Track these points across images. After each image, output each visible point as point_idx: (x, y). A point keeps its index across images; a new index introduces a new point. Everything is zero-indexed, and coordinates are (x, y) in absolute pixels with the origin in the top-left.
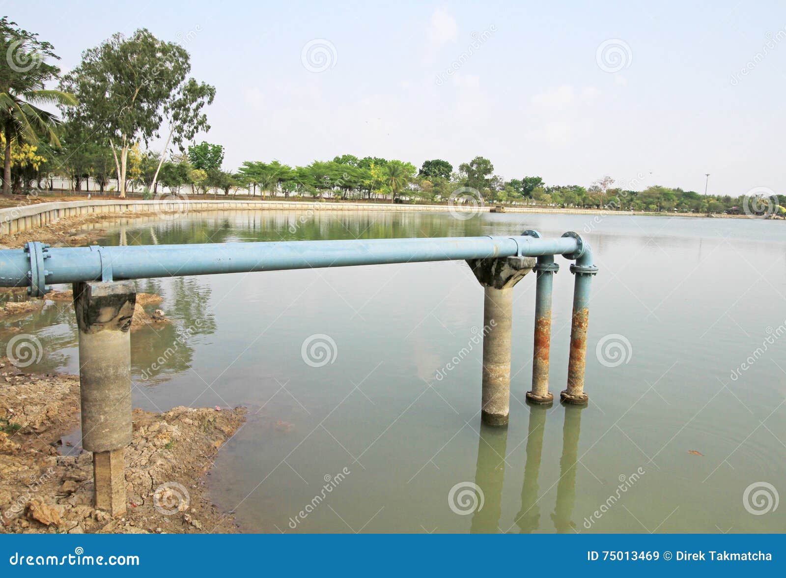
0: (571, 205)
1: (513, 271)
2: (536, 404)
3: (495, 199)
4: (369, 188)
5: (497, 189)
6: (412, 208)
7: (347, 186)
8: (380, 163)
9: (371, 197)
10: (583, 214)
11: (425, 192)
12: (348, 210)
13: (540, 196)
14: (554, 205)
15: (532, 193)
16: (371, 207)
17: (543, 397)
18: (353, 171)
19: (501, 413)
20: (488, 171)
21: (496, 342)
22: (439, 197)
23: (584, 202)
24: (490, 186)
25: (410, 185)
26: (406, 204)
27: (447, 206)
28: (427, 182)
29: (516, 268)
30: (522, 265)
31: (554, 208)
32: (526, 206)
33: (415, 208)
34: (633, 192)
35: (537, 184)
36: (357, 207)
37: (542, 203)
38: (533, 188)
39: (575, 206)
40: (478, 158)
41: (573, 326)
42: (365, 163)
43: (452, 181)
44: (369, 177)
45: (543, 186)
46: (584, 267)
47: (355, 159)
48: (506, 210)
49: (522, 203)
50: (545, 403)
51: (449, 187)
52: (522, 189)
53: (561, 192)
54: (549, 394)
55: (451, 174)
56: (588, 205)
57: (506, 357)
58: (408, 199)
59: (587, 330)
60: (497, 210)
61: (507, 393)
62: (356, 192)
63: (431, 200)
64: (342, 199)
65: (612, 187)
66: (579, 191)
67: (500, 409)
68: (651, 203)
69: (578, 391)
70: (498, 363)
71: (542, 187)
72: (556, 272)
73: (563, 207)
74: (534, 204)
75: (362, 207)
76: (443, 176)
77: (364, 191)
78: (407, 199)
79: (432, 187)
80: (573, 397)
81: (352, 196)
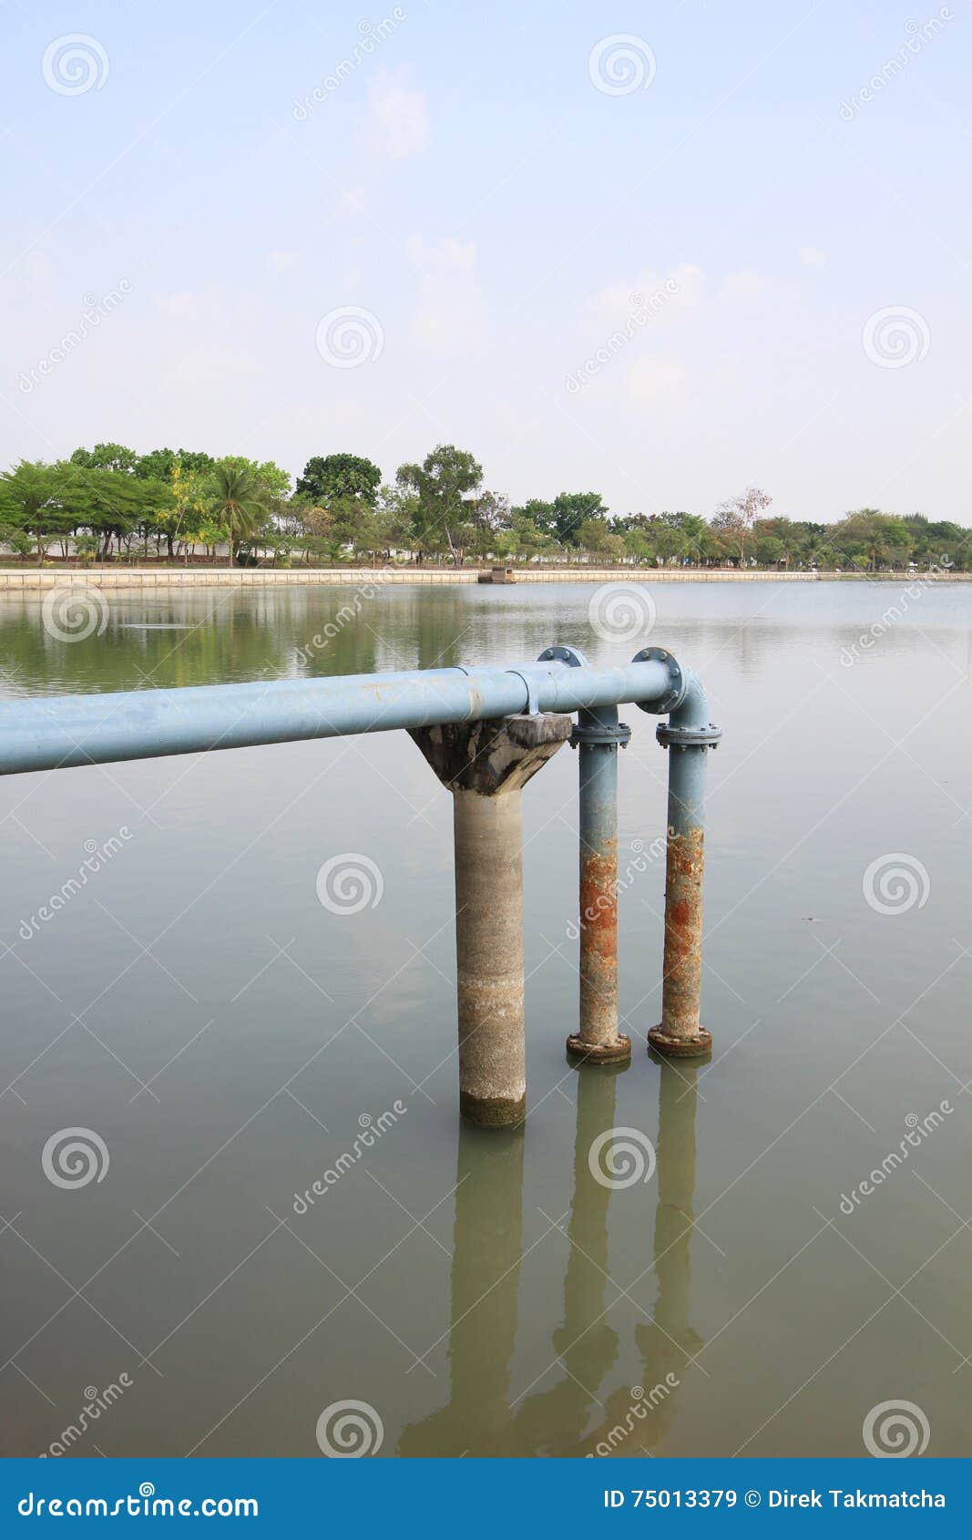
0: (674, 560)
1: (520, 751)
2: (591, 1064)
3: (490, 550)
4: (170, 529)
5: (494, 524)
6: (283, 578)
7: (111, 526)
8: (196, 464)
9: (175, 553)
10: (701, 582)
11: (314, 537)
12: (117, 588)
13: (597, 540)
14: (632, 562)
15: (580, 533)
16: (175, 579)
17: (606, 1047)
18: (125, 485)
19: (505, 1094)
20: (470, 480)
21: (485, 924)
22: (350, 547)
23: (702, 553)
24: (475, 519)
25: (275, 520)
26: (266, 567)
27: (372, 571)
28: (317, 512)
29: (525, 744)
30: (539, 735)
31: (631, 567)
32: (566, 566)
33: (290, 578)
34: (816, 525)
35: (590, 511)
36: (139, 579)
37: (603, 556)
38: (580, 522)
39: (682, 563)
40: (444, 450)
41: (671, 871)
42: (160, 465)
43: (381, 506)
44: (167, 501)
45: (605, 514)
46: (687, 730)
47: (127, 456)
48: (517, 577)
49: (555, 559)
50: (613, 1060)
51: (374, 523)
52: (555, 524)
53: (648, 529)
54: (620, 1037)
55: (378, 489)
56: (712, 558)
57: (513, 959)
58: (271, 554)
59: (703, 879)
60: (493, 578)
61: (519, 1047)
62: (137, 542)
63: (329, 556)
64: (98, 559)
65: (767, 514)
66: (689, 524)
67: (504, 1085)
68: (856, 552)
69: (688, 1026)
70: (496, 973)
71: (603, 518)
72: (624, 744)
73: (654, 566)
74: (585, 560)
75: (152, 579)
76: (358, 495)
77: (156, 537)
78: (268, 556)
79: (331, 523)
80: (675, 1040)
81: (124, 550)
